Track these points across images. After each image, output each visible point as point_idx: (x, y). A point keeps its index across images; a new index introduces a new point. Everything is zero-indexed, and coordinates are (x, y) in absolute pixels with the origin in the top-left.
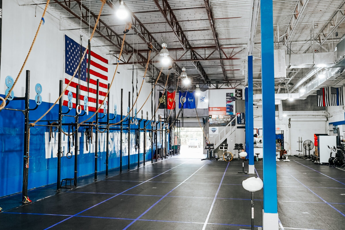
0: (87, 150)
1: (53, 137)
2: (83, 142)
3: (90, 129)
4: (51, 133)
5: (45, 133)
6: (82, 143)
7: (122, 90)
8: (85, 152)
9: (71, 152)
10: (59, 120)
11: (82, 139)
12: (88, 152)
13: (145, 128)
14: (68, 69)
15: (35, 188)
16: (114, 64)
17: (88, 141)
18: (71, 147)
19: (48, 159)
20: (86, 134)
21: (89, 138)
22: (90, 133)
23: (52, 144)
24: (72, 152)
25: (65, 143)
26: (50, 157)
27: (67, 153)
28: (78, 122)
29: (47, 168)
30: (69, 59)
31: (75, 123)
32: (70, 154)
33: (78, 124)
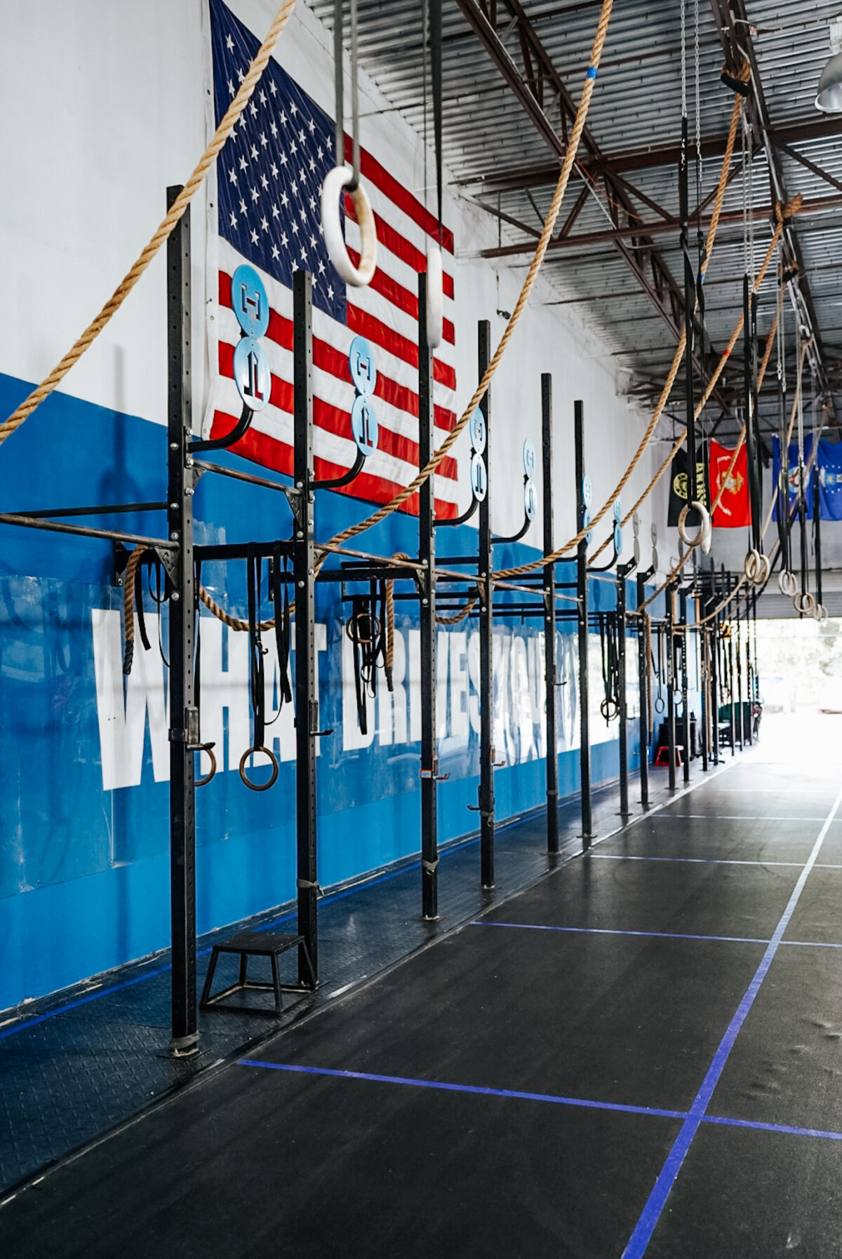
0: (364, 731)
1: (147, 646)
2: (339, 684)
3: (379, 602)
4: (135, 615)
5: (96, 614)
6: (332, 690)
7: (546, 379)
8: (352, 740)
9: (268, 744)
10: (171, 502)
11: (329, 659)
12: (366, 742)
13: (643, 611)
14: (234, 221)
15: (27, 1001)
16: (488, 254)
17: (365, 674)
18: (269, 715)
19: (122, 794)
20: (355, 633)
21: (370, 660)
22: (378, 627)
23: (146, 688)
24: (276, 742)
25: (234, 686)
26: (135, 780)
27: (247, 747)
28: (311, 529)
29: (112, 855)
30: (237, 156)
31: (295, 537)
32: (261, 759)
33: (311, 543)
